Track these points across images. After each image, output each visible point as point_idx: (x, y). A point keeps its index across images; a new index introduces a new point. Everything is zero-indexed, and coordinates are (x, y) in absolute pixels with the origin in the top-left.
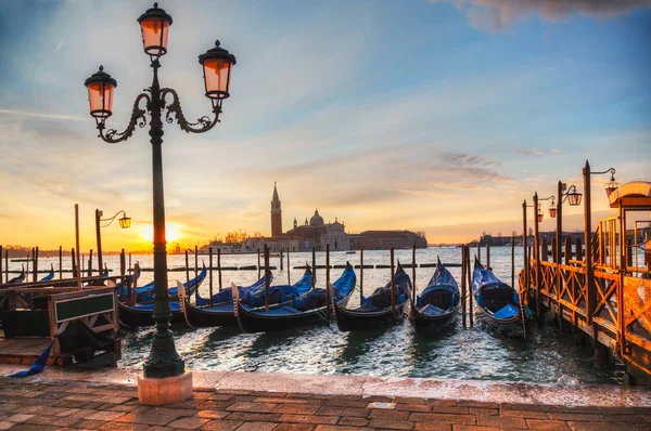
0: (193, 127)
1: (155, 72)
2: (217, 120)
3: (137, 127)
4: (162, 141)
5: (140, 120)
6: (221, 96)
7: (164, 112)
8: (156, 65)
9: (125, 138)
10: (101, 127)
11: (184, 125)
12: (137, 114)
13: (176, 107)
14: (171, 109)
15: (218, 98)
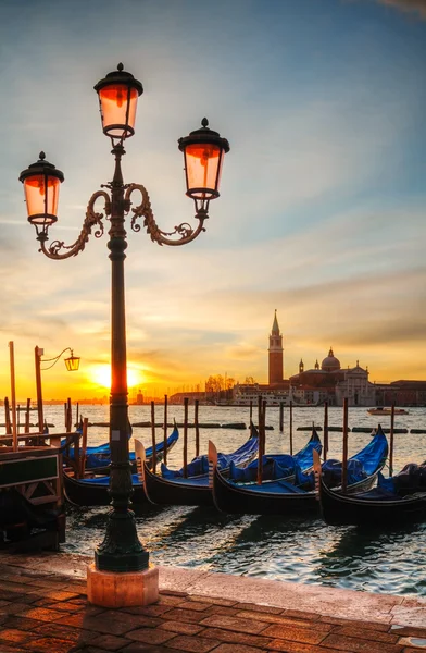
0: (168, 237)
1: (118, 160)
2: (201, 228)
3: (91, 237)
4: (125, 256)
5: (96, 228)
6: (208, 195)
7: (128, 216)
8: (118, 151)
9: (75, 253)
10: (42, 237)
11: (155, 234)
12: (92, 219)
13: (145, 210)
14: (138, 212)
15: (204, 198)
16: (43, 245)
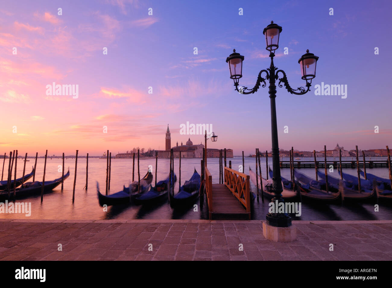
16: (237, 87)
